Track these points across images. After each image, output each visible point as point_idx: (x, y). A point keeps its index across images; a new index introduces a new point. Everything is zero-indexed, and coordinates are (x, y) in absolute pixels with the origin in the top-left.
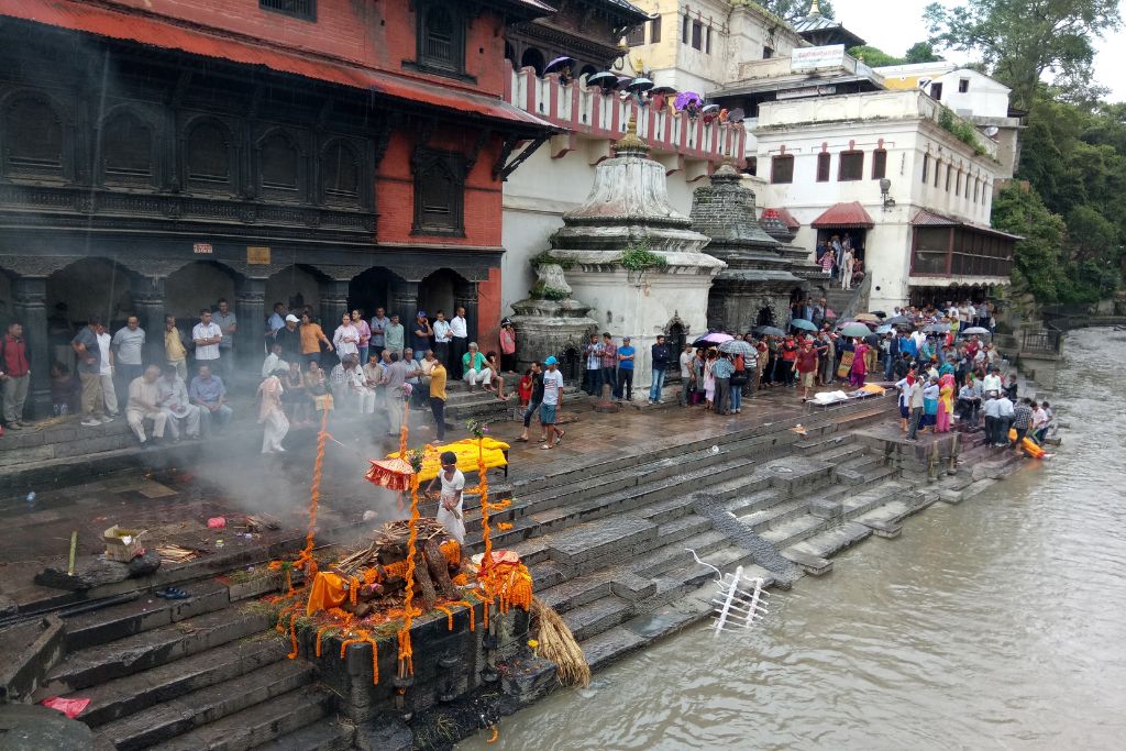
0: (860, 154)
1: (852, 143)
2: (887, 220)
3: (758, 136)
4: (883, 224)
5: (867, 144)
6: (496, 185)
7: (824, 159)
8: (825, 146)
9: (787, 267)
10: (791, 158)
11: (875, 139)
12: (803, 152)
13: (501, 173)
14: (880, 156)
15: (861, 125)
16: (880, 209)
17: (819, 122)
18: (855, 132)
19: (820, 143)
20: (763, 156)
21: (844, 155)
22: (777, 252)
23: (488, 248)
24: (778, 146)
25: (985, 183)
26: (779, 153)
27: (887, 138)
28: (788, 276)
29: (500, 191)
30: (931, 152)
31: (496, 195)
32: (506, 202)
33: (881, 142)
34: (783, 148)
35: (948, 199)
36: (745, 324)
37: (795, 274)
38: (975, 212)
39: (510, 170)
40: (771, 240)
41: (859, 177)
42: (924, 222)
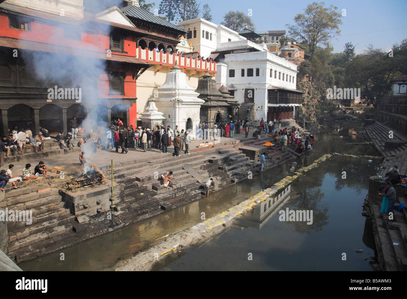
0: (252, 69)
1: (250, 66)
4: (259, 89)
5: (254, 67)
6: (134, 81)
7: (243, 71)
8: (243, 67)
9: (226, 101)
11: (257, 65)
12: (237, 68)
13: (135, 76)
14: (258, 70)
21: (248, 69)
23: (132, 98)
29: (136, 82)
30: (272, 68)
31: (134, 83)
32: (137, 84)
34: (232, 67)
35: (280, 82)
37: (229, 103)
38: (290, 85)
39: (138, 76)
40: (221, 94)
41: (252, 75)
42: (271, 89)
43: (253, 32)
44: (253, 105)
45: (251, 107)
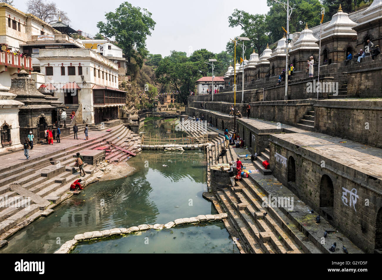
0: (74, 67)
1: (71, 64)
2: (84, 88)
3: (39, 60)
4: (83, 89)
5: (76, 64)
7: (63, 68)
8: (62, 64)
9: (49, 103)
10: (52, 68)
11: (78, 63)
12: (56, 66)
14: (80, 68)
15: (73, 58)
16: (82, 84)
17: (60, 57)
18: (71, 61)
19: (61, 63)
20: (42, 66)
21: (69, 67)
22: (45, 98)
24: (47, 63)
25: (115, 77)
26: (47, 66)
27: (81, 63)
28: (49, 106)
30: (96, 67)
33: (80, 64)
34: (49, 64)
35: (103, 81)
36: (35, 123)
37: (52, 106)
38: (113, 85)
40: (42, 95)
41: (74, 74)
42: (96, 88)
43: (68, 26)
44: (78, 107)
45: (76, 108)
